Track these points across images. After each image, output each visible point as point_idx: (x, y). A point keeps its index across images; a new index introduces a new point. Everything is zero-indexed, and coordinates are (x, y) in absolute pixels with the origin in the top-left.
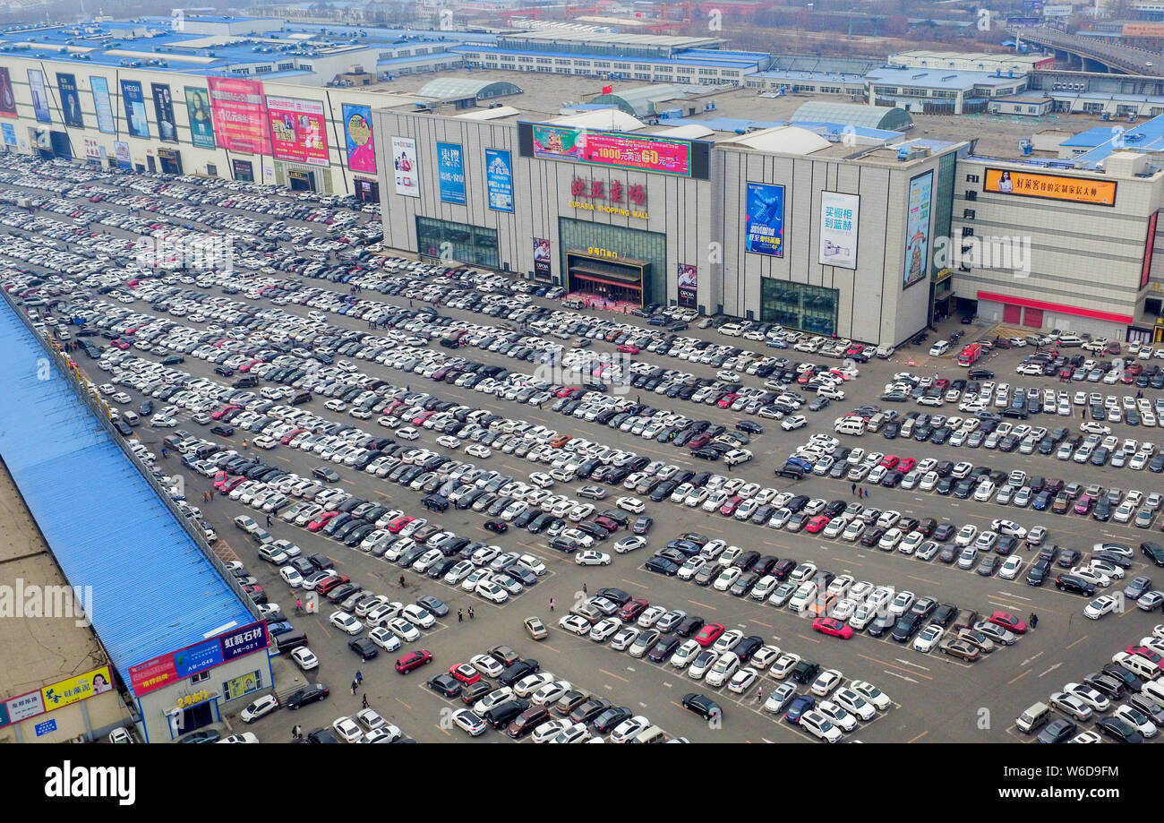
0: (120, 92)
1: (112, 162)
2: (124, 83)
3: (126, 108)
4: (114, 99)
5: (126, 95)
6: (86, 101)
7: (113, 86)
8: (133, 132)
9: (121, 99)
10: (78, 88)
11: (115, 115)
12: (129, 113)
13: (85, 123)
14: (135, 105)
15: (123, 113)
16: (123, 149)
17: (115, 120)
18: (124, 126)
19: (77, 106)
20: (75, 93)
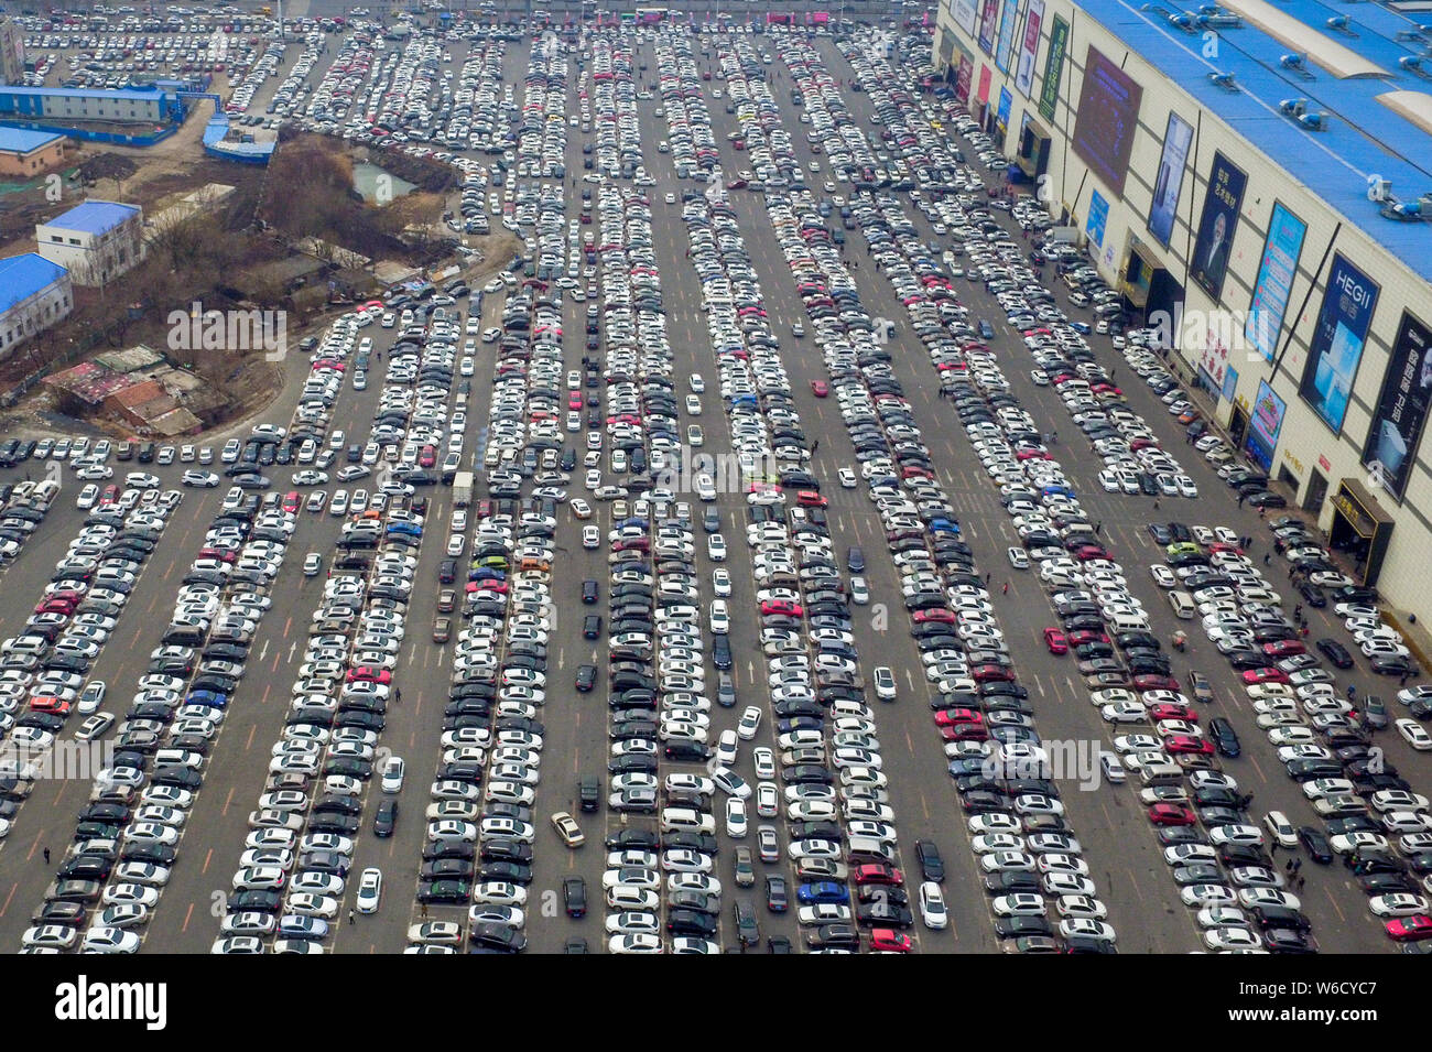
0: (1323, 280)
1: (1238, 419)
2: (1341, 265)
3: (1320, 326)
4: (1302, 284)
5: (1333, 293)
6: (1245, 251)
7: (1313, 256)
8: (1309, 390)
9: (1317, 297)
10: (1244, 210)
11: (1290, 322)
12: (1321, 343)
13: (1225, 297)
14: (1341, 335)
15: (1306, 331)
16: (1273, 410)
17: (1285, 335)
18: (1296, 361)
19: (1226, 248)
20: (1233, 216)
